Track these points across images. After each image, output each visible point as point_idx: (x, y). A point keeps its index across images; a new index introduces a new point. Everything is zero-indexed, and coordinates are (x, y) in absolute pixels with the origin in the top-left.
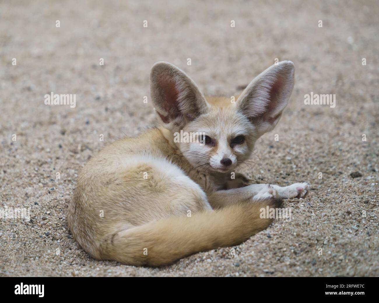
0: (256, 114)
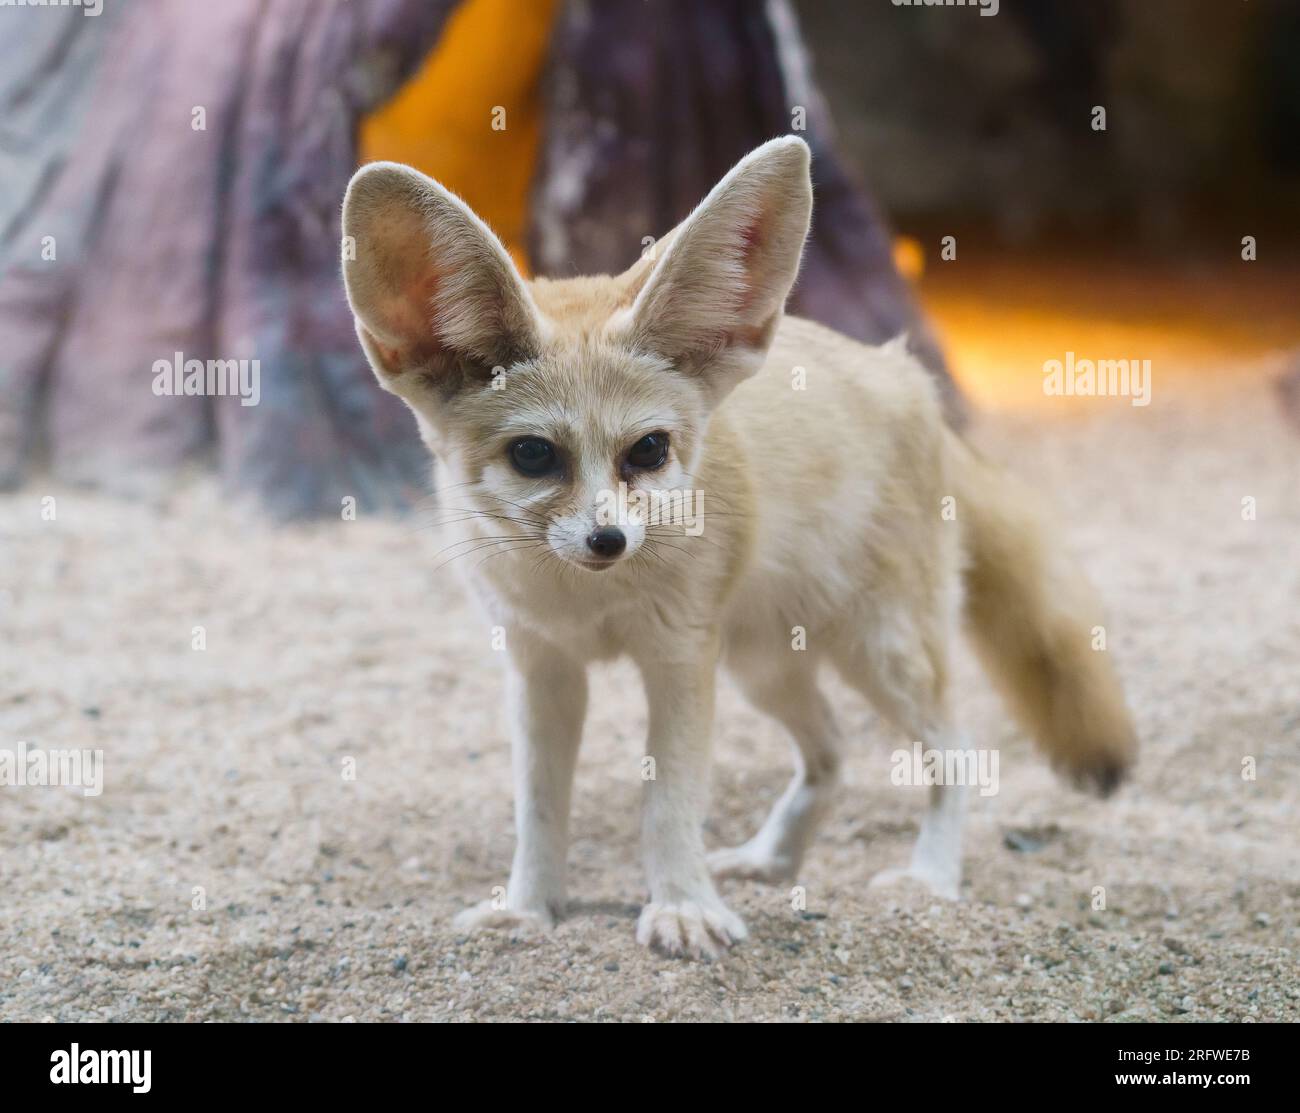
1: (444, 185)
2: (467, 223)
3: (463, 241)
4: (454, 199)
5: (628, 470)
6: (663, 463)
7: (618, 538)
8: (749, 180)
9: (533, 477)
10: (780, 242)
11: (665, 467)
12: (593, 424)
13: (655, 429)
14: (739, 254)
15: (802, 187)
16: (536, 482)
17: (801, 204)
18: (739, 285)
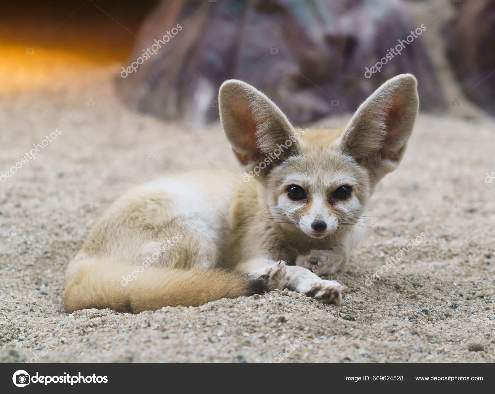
0: (370, 153)
1: (256, 88)
2: (266, 102)
3: (265, 110)
4: (260, 93)
5: (333, 199)
6: (348, 198)
7: (323, 224)
8: (389, 89)
9: (295, 201)
10: (405, 118)
11: (349, 199)
12: (319, 181)
13: (344, 184)
14: (384, 119)
15: (415, 96)
16: (297, 202)
17: (413, 103)
18: (384, 132)
